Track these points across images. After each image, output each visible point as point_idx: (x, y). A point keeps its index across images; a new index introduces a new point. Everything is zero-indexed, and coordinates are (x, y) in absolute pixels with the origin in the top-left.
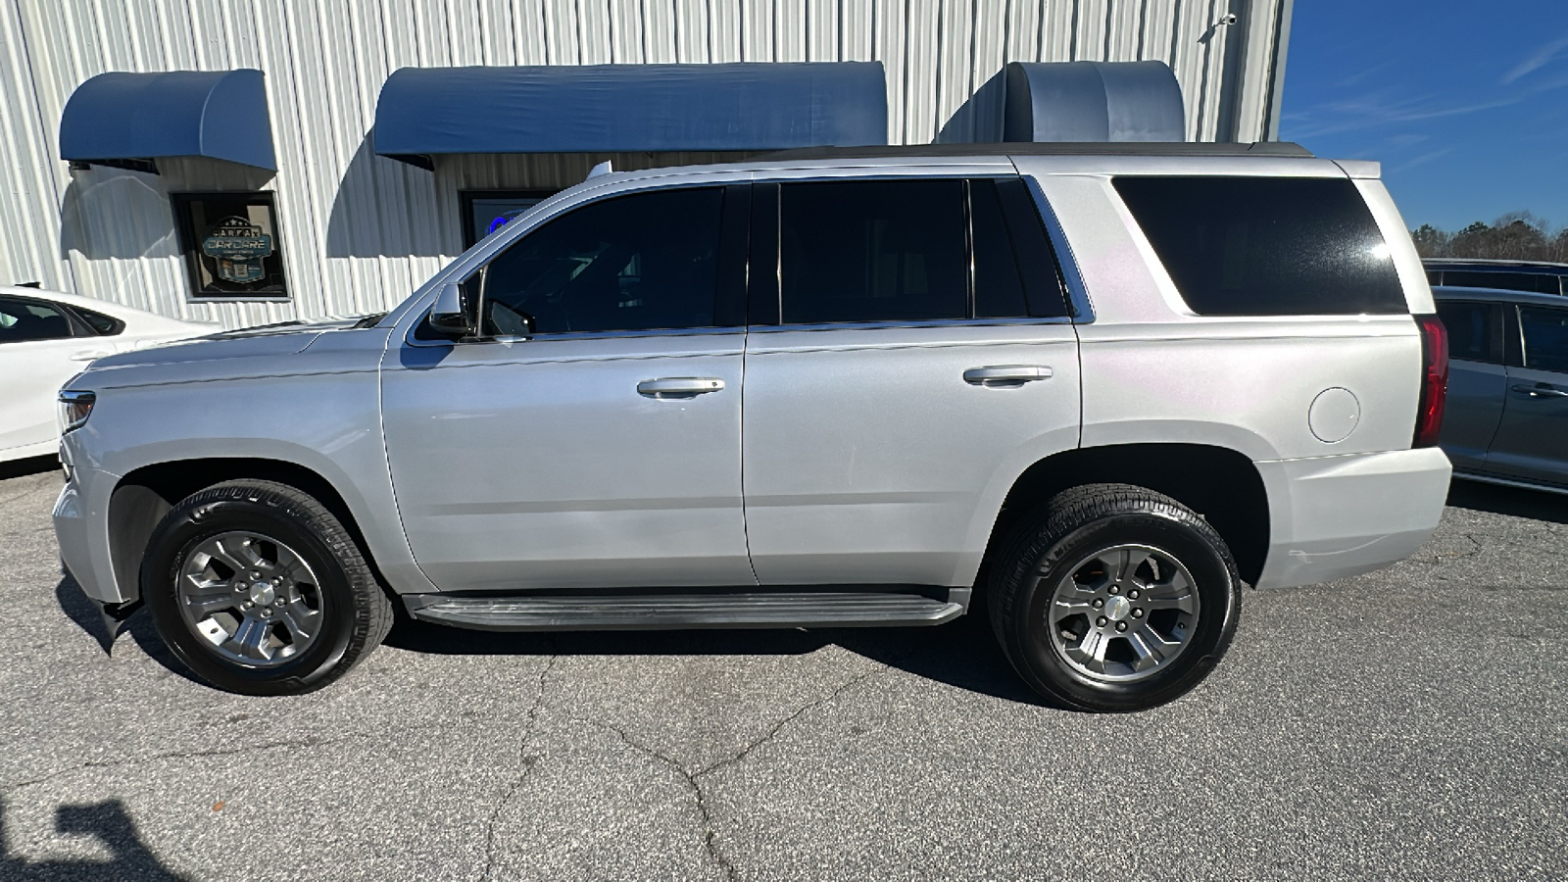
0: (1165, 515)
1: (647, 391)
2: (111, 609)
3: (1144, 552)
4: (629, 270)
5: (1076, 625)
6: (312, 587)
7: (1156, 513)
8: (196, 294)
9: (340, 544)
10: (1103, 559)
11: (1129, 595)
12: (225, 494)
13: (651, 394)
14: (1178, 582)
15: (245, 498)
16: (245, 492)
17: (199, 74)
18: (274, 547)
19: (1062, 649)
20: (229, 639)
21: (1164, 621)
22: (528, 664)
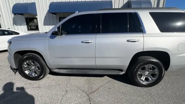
0: (155, 61)
1: (82, 42)
2: (15, 69)
3: (151, 66)
4: (79, 27)
5: (141, 76)
6: (39, 67)
7: (153, 60)
8: (28, 30)
9: (43, 62)
10: (145, 67)
11: (148, 72)
12: (28, 55)
13: (83, 43)
14: (156, 70)
15: (30, 56)
16: (30, 55)
17: (28, 3)
18: (34, 62)
19: (138, 78)
20: (29, 73)
21: (153, 75)
22: (66, 77)
